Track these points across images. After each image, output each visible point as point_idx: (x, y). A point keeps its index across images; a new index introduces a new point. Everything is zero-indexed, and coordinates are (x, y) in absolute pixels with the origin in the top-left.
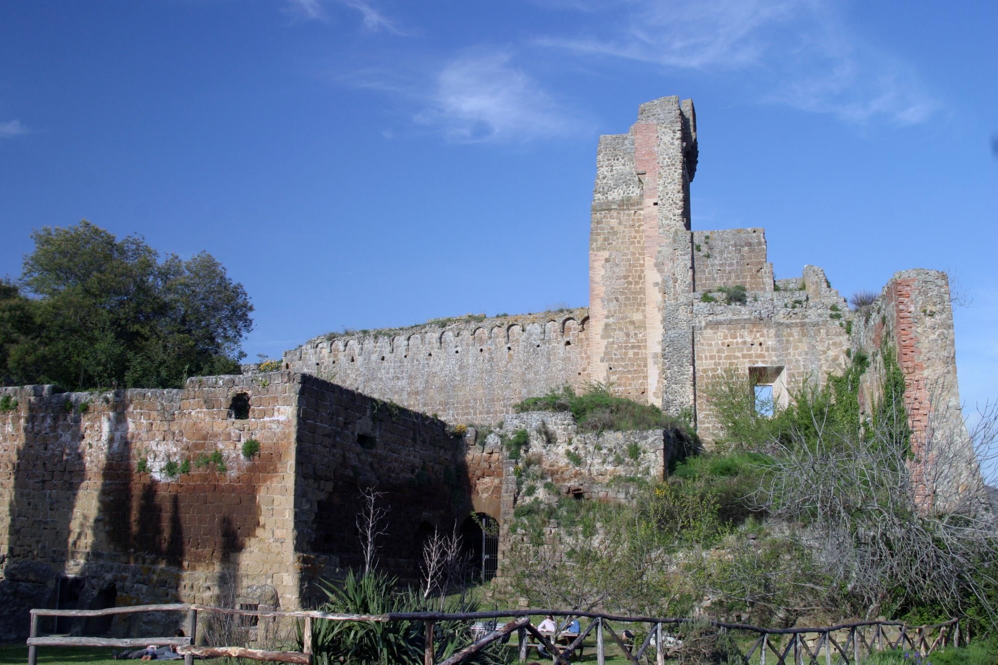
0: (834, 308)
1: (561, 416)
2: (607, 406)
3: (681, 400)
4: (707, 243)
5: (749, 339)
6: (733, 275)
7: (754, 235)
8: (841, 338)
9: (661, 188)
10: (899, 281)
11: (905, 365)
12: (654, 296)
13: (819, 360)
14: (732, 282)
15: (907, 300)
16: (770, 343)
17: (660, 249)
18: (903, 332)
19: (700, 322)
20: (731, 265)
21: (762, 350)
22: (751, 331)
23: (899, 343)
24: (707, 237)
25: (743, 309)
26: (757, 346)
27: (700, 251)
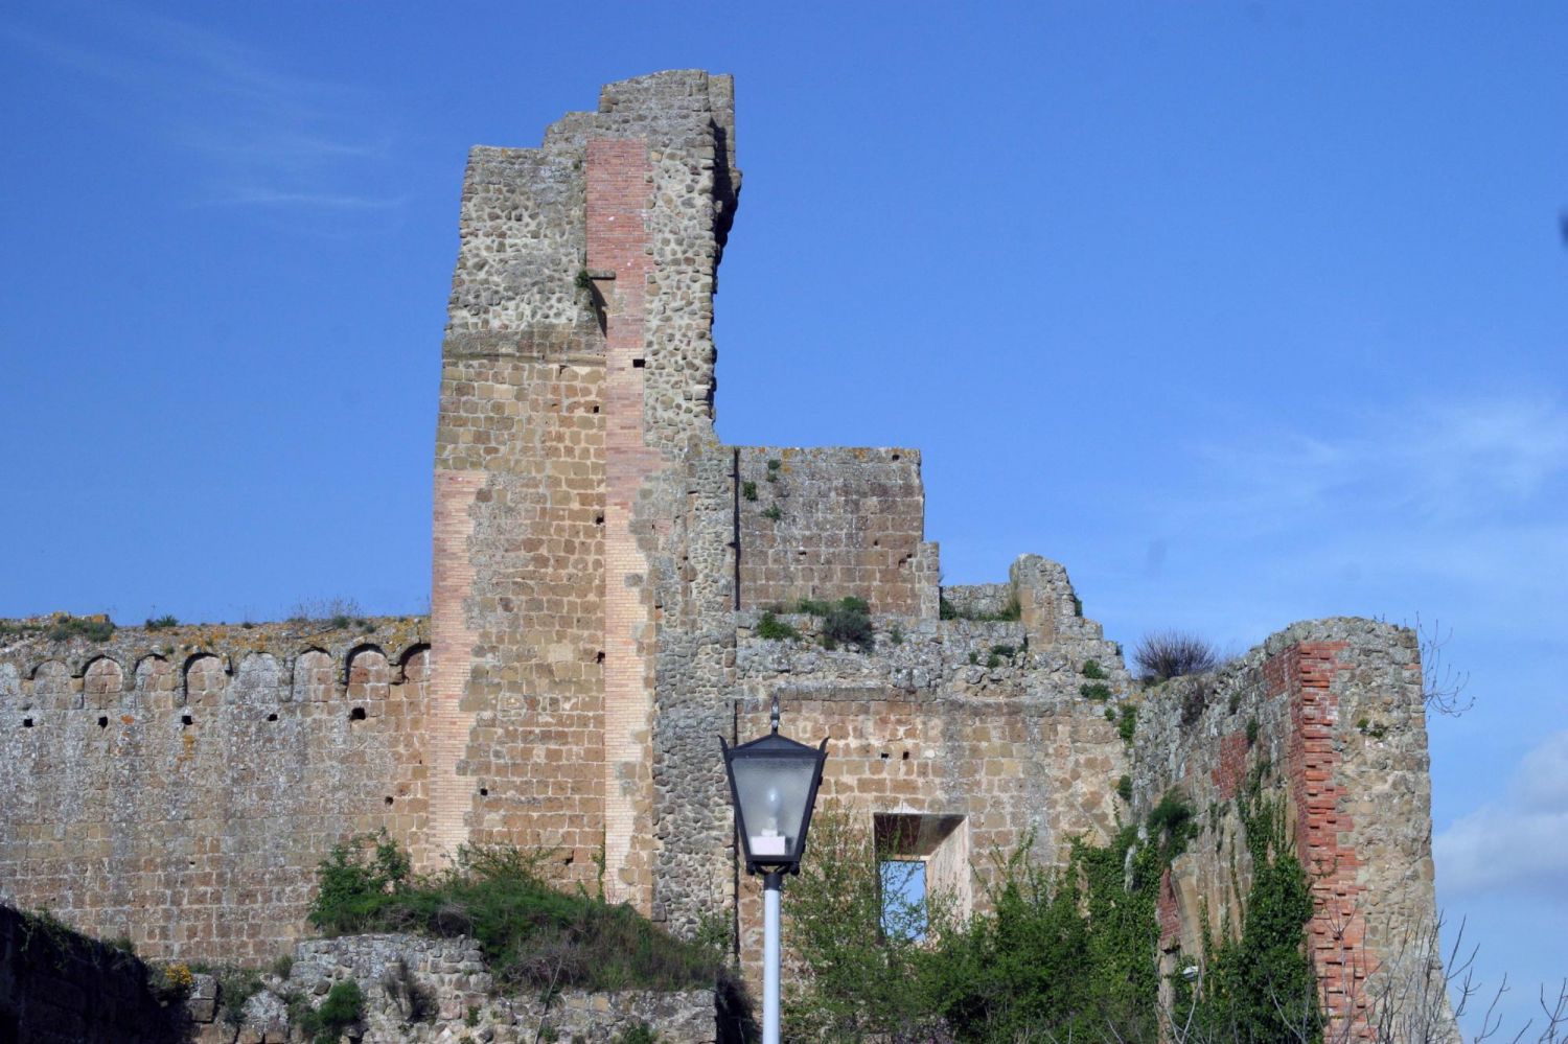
0: (1091, 670)
1: (448, 948)
2: (564, 924)
3: (703, 895)
4: (772, 479)
5: (876, 742)
6: (837, 568)
7: (895, 465)
8: (1108, 749)
9: (655, 322)
10: (1305, 645)
11: (1314, 853)
12: (630, 611)
13: (1052, 804)
14: (835, 591)
15: (1322, 693)
16: (930, 753)
17: (647, 486)
18: (1310, 772)
19: (753, 690)
20: (833, 541)
21: (909, 772)
22: (884, 721)
23: (1298, 798)
24: (774, 465)
25: (865, 661)
26: (895, 760)
27: (754, 499)
